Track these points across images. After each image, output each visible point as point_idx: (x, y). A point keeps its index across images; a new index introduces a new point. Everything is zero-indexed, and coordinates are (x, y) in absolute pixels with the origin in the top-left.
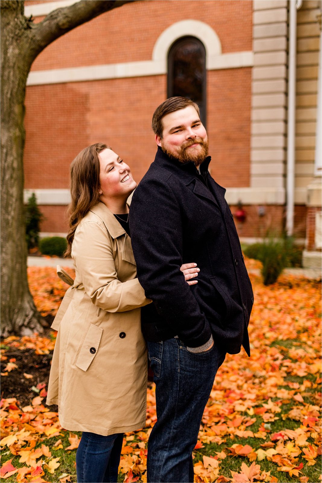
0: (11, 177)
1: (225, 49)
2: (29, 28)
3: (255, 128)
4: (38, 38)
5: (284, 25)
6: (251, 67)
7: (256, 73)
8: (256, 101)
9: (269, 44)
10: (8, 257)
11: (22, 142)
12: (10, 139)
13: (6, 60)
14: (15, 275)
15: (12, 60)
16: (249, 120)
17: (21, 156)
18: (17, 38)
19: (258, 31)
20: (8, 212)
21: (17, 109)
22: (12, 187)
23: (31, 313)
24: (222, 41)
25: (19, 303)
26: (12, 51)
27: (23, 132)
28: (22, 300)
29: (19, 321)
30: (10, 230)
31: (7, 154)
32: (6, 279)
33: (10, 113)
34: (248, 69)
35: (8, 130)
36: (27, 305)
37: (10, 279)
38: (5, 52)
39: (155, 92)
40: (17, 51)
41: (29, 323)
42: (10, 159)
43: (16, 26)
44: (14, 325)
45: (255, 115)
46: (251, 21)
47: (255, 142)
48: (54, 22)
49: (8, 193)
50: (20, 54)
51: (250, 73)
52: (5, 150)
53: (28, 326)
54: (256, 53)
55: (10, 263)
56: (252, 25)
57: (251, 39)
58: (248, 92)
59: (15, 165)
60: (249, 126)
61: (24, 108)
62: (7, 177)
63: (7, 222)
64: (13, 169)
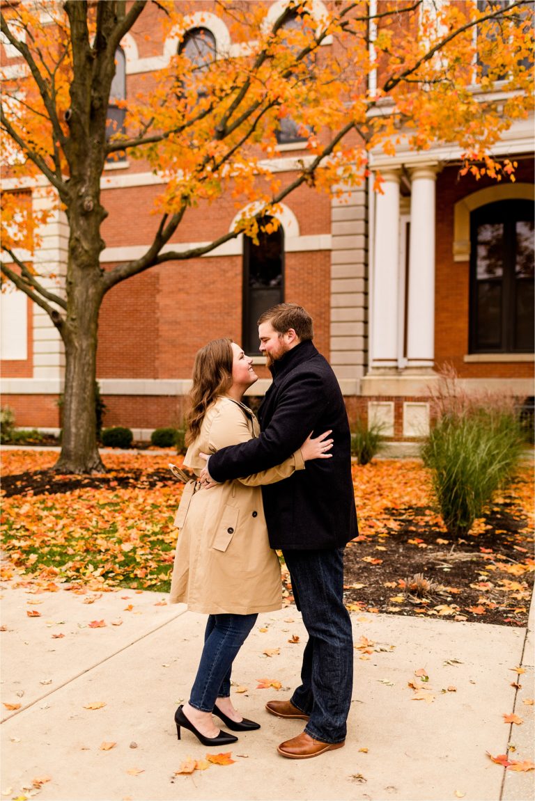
0: (88, 370)
1: (303, 231)
2: (102, 276)
3: (334, 315)
4: (108, 282)
5: (363, 209)
6: (330, 250)
7: (335, 257)
8: (335, 286)
9: (347, 226)
10: (84, 422)
11: (95, 347)
12: (88, 345)
13: (87, 296)
14: (88, 434)
15: (91, 297)
16: (328, 306)
17: (94, 356)
18: (95, 283)
19: (336, 214)
20: (85, 393)
21: (93, 326)
22: (88, 376)
23: (98, 461)
24: (300, 222)
25: (90, 454)
26: (91, 291)
27: (96, 340)
28: (92, 452)
29: (90, 465)
30: (86, 404)
31: (86, 355)
32: (82, 437)
33: (89, 328)
34: (327, 252)
35: (87, 340)
36: (95, 456)
37: (85, 437)
38: (87, 292)
39: (230, 274)
40: (94, 291)
41: (97, 467)
42: (88, 358)
43: (94, 275)
44: (86, 467)
45: (334, 301)
46: (330, 203)
47: (334, 329)
48: (118, 274)
49: (85, 380)
50: (96, 292)
51: (329, 256)
52: (84, 353)
53: (96, 469)
54: (334, 236)
55: (85, 426)
56: (331, 208)
57: (330, 222)
58: (327, 276)
59: (91, 362)
60: (328, 312)
61: (97, 326)
62: (86, 369)
63: (84, 399)
64: (89, 365)
